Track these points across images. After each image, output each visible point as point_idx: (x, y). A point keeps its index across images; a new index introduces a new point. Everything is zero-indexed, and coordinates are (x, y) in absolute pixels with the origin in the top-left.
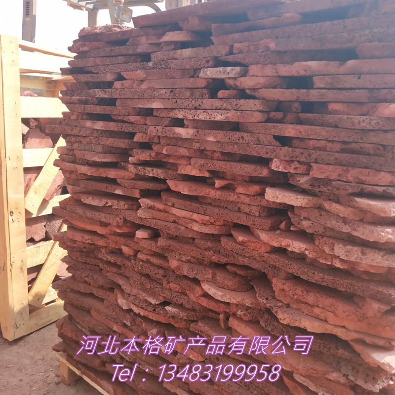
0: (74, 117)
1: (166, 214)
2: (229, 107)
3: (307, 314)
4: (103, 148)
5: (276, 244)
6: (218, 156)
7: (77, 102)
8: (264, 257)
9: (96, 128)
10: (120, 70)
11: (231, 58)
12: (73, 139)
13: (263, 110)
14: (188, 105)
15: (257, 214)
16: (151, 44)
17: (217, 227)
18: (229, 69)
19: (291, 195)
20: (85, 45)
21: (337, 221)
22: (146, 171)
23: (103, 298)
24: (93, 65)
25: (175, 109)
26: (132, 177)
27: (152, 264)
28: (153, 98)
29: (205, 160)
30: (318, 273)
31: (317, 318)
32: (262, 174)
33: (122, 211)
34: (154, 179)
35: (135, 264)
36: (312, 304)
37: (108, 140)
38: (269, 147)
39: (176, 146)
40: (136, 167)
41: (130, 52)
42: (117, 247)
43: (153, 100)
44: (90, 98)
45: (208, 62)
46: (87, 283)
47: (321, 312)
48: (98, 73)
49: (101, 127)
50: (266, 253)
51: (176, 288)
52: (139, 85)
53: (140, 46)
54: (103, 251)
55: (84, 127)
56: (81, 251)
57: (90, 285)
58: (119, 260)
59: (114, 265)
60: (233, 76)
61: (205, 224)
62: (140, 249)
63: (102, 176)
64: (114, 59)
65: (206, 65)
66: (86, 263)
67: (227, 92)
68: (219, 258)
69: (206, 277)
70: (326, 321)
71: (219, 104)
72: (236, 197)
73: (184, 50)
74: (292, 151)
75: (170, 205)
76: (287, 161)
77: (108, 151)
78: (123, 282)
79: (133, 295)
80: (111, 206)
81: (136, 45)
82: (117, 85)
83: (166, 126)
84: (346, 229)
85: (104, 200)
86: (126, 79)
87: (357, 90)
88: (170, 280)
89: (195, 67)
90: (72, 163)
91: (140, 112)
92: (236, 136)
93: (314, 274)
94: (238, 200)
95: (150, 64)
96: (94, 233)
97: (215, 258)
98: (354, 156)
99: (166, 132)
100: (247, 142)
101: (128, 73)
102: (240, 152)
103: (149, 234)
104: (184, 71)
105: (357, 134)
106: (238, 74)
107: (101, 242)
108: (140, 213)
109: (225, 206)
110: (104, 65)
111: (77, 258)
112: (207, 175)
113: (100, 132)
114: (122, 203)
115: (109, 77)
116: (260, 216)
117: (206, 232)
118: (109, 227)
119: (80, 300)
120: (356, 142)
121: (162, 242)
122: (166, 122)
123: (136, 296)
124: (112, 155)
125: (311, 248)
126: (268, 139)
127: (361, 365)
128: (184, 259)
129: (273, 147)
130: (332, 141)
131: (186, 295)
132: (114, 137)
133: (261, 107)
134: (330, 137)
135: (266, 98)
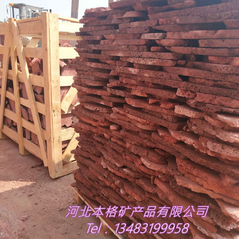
0: (81, 60)
1: (125, 117)
2: (156, 57)
3: (193, 181)
4: (95, 78)
5: (179, 138)
6: (151, 85)
7: (83, 51)
8: (173, 145)
9: (92, 66)
10: (103, 34)
11: (158, 28)
12: (80, 72)
13: (173, 59)
14: (136, 55)
15: (171, 120)
16: (118, 19)
17: (151, 126)
18: (156, 34)
19: (187, 110)
20: (87, 19)
21: (210, 128)
22: (116, 92)
23: (95, 161)
24: (91, 31)
25: (129, 57)
26: (109, 95)
27: (118, 145)
28: (118, 50)
29: (144, 87)
30: (199, 158)
31: (198, 184)
32: (173, 97)
33: (104, 114)
34: (120, 97)
35: (110, 143)
36: (195, 175)
37: (97, 73)
38: (175, 81)
39: (130, 78)
40: (111, 90)
41: (108, 24)
42: (102, 134)
43: (119, 51)
44: (89, 49)
45: (146, 30)
46: (88, 152)
47: (200, 181)
48: (93, 35)
49: (95, 66)
50: (174, 143)
51: (129, 159)
52: (112, 43)
53: (113, 20)
54: (95, 135)
55: (86, 66)
56: (85, 134)
57: (89, 153)
58: (103, 141)
59: (100, 143)
60: (158, 38)
61: (144, 124)
62: (112, 136)
63: (94, 93)
64: (100, 27)
65: (145, 32)
66: (87, 141)
67: (156, 48)
68: (151, 144)
69: (143, 154)
70: (202, 186)
71: (151, 55)
72: (160, 109)
73: (134, 22)
74: (187, 84)
75: (127, 112)
76: (184, 90)
77: (98, 79)
78: (105, 153)
79: (109, 161)
80: (99, 111)
81: (111, 19)
82: (102, 42)
83: (125, 67)
84: (213, 133)
85: (95, 107)
86: (106, 39)
87: (221, 49)
88: (126, 154)
89: (139, 33)
90: (80, 85)
91: (113, 58)
92: (159, 74)
93: (197, 158)
94: (161, 111)
95: (118, 30)
96: (91, 125)
97: (148, 144)
98: (220, 89)
99: (124, 70)
100: (165, 78)
101: (107, 35)
102: (162, 83)
103: (117, 128)
104: (134, 35)
105: (222, 76)
106: (161, 37)
107: (94, 130)
108: (112, 116)
109: (155, 114)
110: (96, 31)
111: (83, 138)
112: (146, 96)
113: (94, 69)
114: (104, 109)
115: (98, 38)
116: (172, 121)
117: (145, 129)
118: (98, 122)
119: (84, 161)
120: (221, 81)
121: (122, 132)
122: (125, 65)
123: (110, 161)
124: (99, 82)
125: (196, 143)
126: (176, 76)
127: (220, 214)
128: (133, 143)
129: (177, 81)
130: (208, 80)
131: (134, 163)
132: (101, 72)
133: (172, 57)
134: (206, 77)
135: (176, 52)
